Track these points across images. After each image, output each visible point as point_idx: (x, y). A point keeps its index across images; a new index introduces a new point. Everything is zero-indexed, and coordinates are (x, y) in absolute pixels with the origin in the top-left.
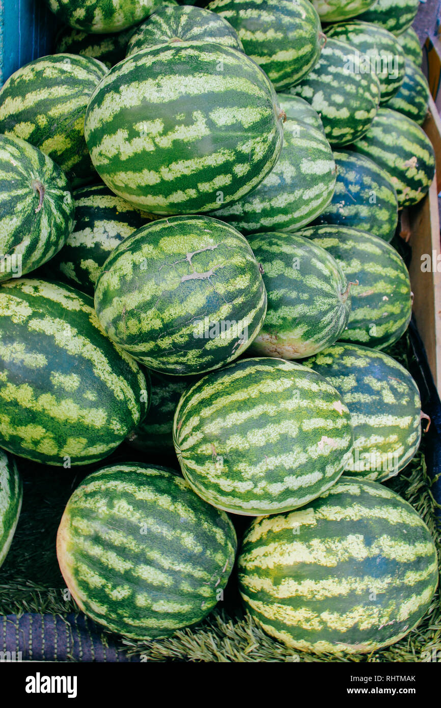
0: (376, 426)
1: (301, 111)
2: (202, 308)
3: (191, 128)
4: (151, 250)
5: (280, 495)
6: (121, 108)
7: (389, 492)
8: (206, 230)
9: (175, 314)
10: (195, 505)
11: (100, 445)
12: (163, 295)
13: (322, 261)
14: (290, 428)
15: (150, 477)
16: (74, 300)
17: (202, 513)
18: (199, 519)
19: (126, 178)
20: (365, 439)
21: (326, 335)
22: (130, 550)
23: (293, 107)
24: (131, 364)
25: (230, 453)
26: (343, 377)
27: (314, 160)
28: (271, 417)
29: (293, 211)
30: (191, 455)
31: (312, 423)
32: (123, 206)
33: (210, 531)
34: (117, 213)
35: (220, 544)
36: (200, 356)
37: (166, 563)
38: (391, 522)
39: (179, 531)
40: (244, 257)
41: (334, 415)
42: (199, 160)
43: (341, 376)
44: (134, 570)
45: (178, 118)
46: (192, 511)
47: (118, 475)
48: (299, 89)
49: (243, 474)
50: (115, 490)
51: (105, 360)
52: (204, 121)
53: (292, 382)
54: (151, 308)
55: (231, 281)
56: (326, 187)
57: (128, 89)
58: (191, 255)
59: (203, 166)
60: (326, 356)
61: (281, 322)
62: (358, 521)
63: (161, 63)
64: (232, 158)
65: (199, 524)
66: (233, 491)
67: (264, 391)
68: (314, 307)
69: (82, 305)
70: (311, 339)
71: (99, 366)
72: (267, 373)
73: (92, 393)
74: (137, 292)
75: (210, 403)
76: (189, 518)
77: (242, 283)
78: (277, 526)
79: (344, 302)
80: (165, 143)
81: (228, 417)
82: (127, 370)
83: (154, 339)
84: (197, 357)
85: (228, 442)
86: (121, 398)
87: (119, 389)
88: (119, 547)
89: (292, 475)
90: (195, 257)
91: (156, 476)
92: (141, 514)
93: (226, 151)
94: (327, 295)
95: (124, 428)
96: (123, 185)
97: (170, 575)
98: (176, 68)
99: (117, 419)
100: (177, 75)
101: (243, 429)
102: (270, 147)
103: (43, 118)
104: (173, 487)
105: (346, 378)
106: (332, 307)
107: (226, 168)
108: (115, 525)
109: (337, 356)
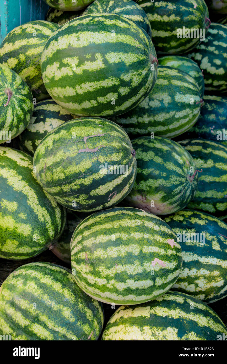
0: (204, 263)
1: (189, 67)
2: (89, 169)
3: (94, 63)
4: (65, 133)
5: (123, 291)
6: (57, 49)
7: (205, 306)
8: (100, 125)
9: (73, 171)
10: (76, 292)
11: (27, 247)
12: (67, 159)
13: (179, 155)
14: (135, 249)
15: (54, 271)
16: (26, 161)
17: (80, 298)
18: (77, 301)
19: (58, 91)
20: (196, 271)
21: (177, 200)
22: (30, 313)
23: (183, 64)
24: (52, 202)
25: (95, 259)
26: (188, 229)
27: (184, 94)
28: (124, 241)
29: (169, 125)
30: (74, 258)
31: (149, 249)
32: (64, 111)
33: (82, 310)
34: (60, 115)
35: (88, 319)
36: (87, 199)
37: (50, 325)
38: (200, 325)
39: (62, 306)
40: (121, 143)
41: (167, 247)
42: (97, 83)
43: (187, 229)
44: (30, 326)
45: (87, 57)
46: (74, 295)
47: (35, 267)
48: (193, 55)
49: (101, 273)
50: (30, 275)
51: (36, 197)
52: (101, 60)
53: (142, 222)
54: (59, 166)
55: (109, 155)
56: (191, 111)
57: (62, 39)
58: (87, 138)
59: (100, 87)
60: (180, 216)
61: (148, 188)
62: (176, 319)
63: (82, 24)
64: (118, 83)
65: (76, 304)
66: (95, 283)
67: (123, 225)
68: (169, 181)
69: (30, 165)
70: (167, 202)
71: (31, 199)
72: (128, 215)
73: (24, 214)
74: (53, 156)
75: (89, 228)
76: (71, 299)
77: (116, 157)
78: (127, 315)
79: (191, 181)
80: (79, 71)
81: (97, 237)
82: (49, 205)
83: (60, 185)
84: (86, 199)
85: (95, 252)
86: (42, 220)
87: (41, 215)
88: (24, 310)
89: (131, 279)
90: (89, 139)
91: (57, 271)
92: (41, 292)
93: (114, 78)
94: (179, 175)
95: (43, 239)
96: (57, 96)
97: (51, 333)
98: (89, 27)
99: (38, 233)
100: (90, 31)
101: (105, 246)
102: (143, 79)
103: (23, 56)
104: (65, 279)
105: (189, 230)
106: (181, 183)
107: (114, 89)
108: (25, 296)
109: (187, 217)
